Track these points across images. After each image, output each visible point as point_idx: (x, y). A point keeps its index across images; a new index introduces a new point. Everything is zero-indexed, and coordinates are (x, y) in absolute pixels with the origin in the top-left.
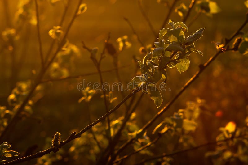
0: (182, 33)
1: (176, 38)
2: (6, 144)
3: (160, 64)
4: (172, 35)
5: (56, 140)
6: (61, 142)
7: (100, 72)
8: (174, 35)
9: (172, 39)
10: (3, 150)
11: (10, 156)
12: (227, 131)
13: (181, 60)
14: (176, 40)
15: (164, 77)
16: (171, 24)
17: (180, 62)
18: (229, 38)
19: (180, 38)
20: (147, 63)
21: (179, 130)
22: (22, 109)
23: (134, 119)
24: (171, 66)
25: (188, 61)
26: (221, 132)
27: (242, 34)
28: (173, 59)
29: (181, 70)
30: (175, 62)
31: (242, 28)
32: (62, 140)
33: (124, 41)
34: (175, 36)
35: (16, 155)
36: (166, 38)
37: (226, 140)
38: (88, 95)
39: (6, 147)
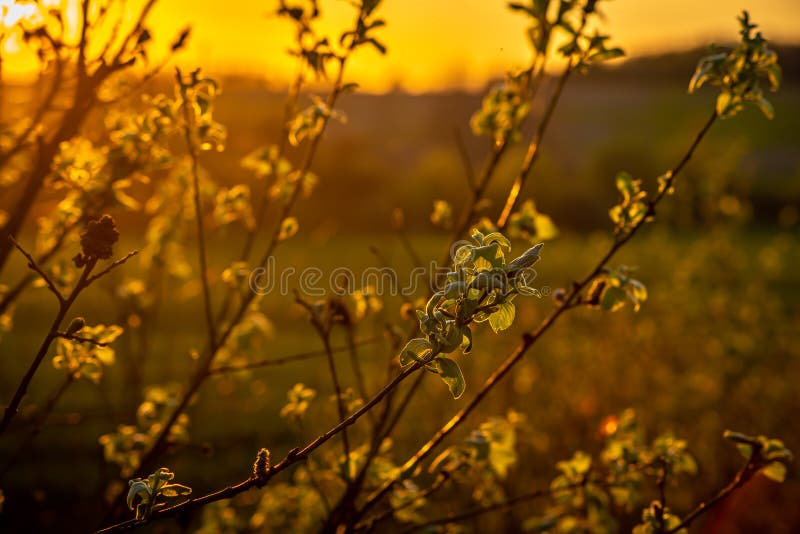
0: (500, 253)
1: (489, 263)
2: (165, 471)
3: (461, 313)
4: (481, 258)
5: (262, 465)
6: (272, 468)
7: (329, 350)
8: (485, 258)
9: (482, 266)
10: (160, 485)
11: (174, 494)
12: (574, 471)
13: (498, 306)
14: (489, 267)
15: (466, 340)
16: (477, 237)
17: (497, 309)
18: (580, 281)
19: (496, 263)
20: (434, 313)
21: (481, 464)
22: (166, 431)
23: (390, 451)
24: (479, 319)
25: (512, 309)
26: (561, 473)
27: (606, 272)
28: (483, 304)
29: (497, 326)
30: (488, 311)
31: (606, 261)
32: (273, 463)
33: (367, 298)
34: (487, 260)
35: (185, 494)
36: (470, 264)
37: (572, 486)
38: (300, 400)
39: (165, 478)
